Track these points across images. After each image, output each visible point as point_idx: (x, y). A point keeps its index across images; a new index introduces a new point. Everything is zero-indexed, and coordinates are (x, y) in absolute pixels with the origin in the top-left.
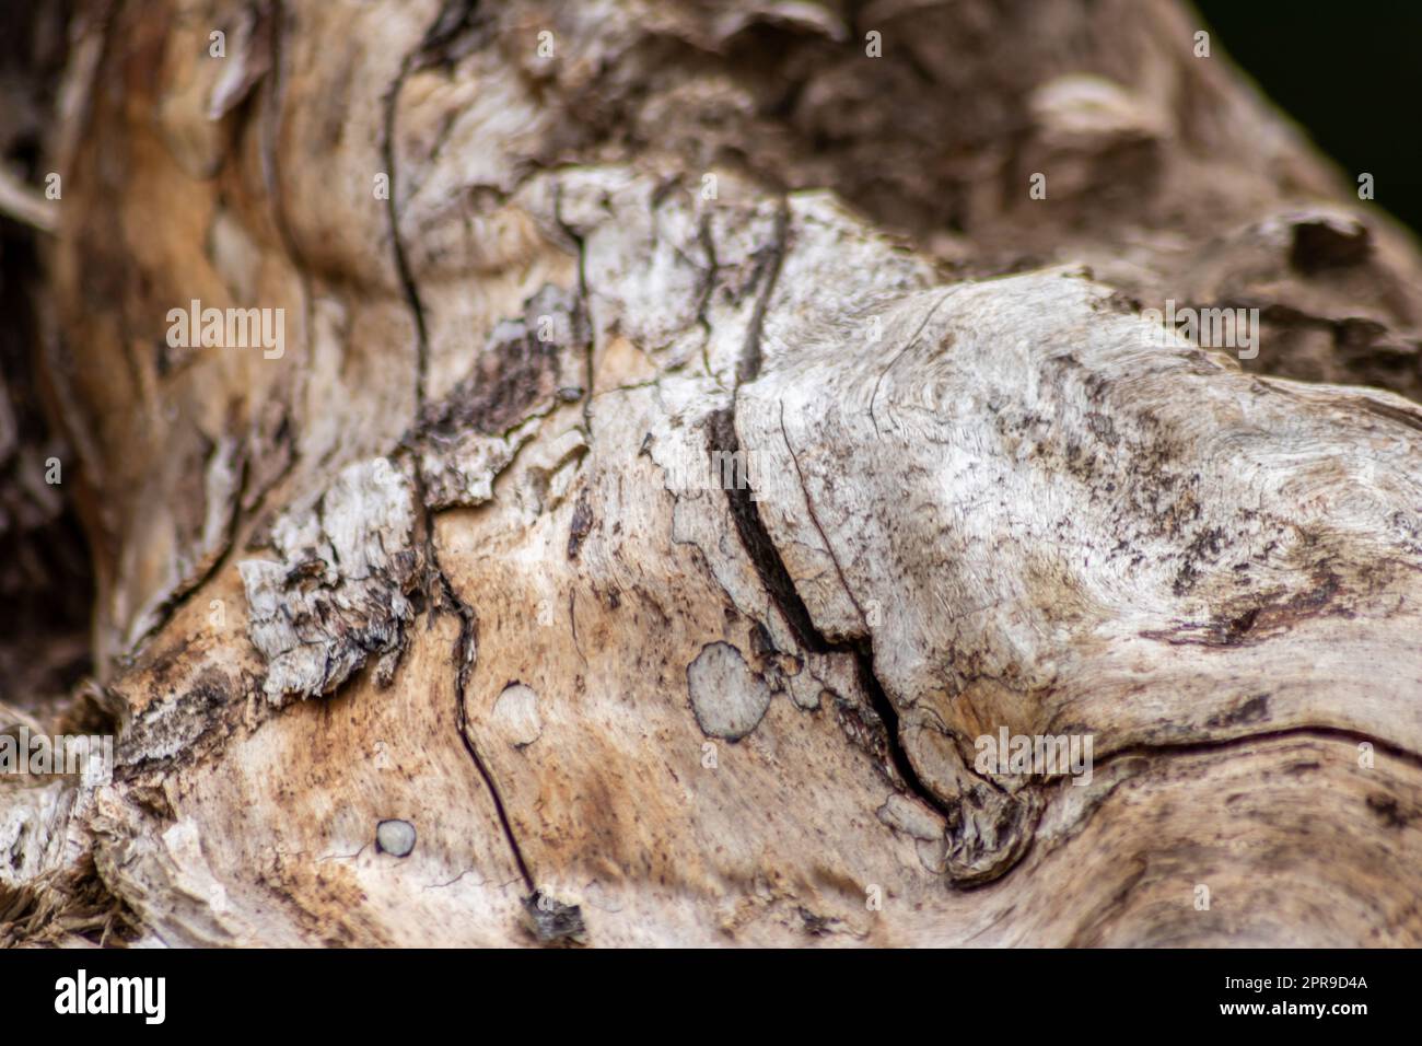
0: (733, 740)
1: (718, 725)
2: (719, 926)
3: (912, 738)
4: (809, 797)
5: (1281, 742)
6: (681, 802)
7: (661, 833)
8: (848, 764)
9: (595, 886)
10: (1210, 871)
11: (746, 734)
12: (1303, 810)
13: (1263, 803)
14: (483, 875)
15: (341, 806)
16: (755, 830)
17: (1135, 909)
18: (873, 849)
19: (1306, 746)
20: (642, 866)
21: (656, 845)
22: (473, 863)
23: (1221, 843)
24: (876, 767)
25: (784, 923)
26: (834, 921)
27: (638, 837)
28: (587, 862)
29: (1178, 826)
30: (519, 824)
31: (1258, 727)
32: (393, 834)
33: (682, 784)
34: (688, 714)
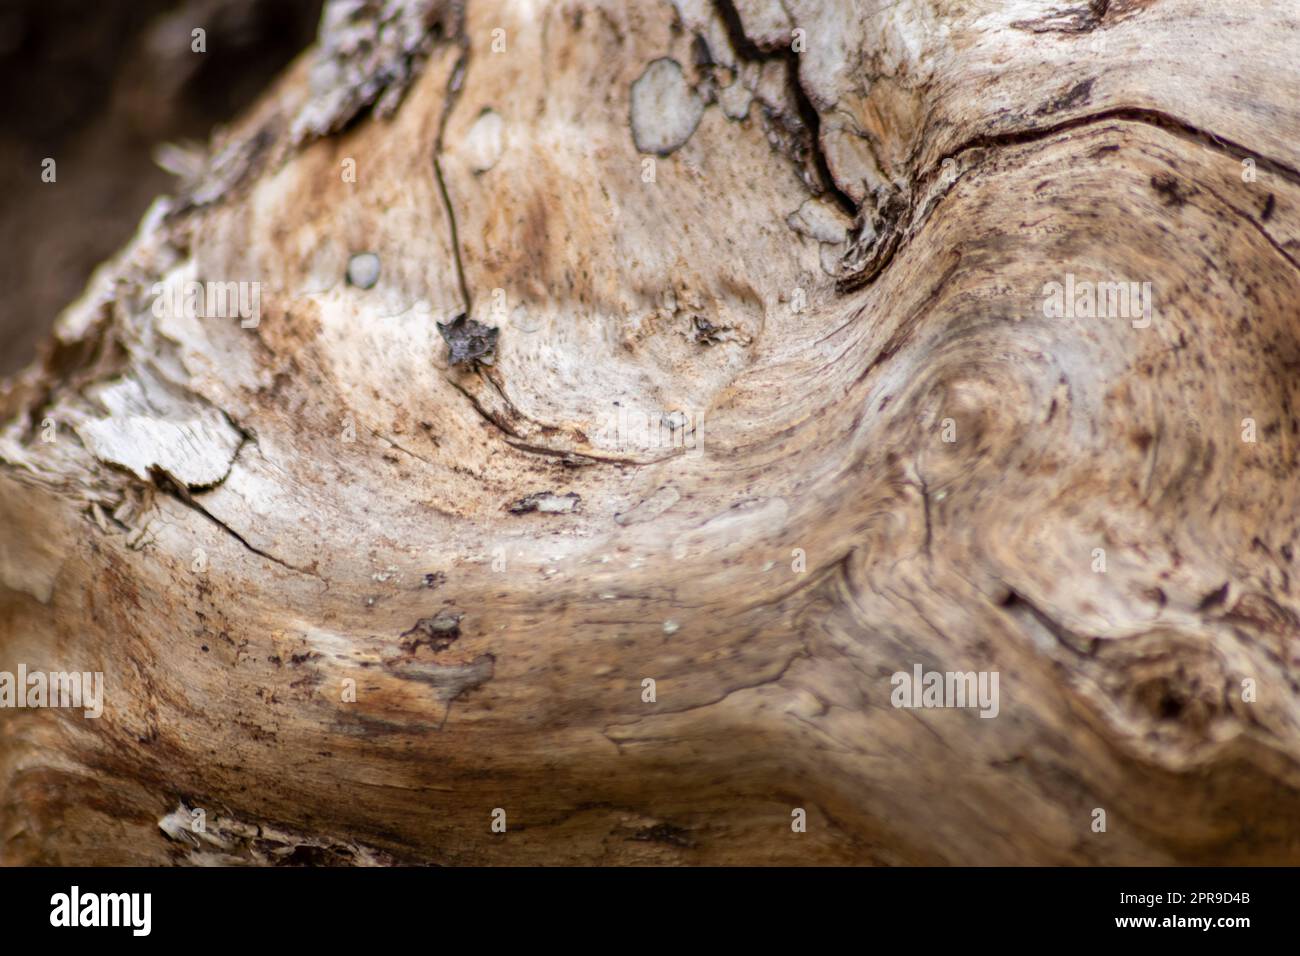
0: (664, 154)
1: (652, 140)
2: (623, 341)
3: (832, 143)
4: (725, 207)
5: (1093, 126)
6: (608, 219)
7: (586, 251)
8: (770, 174)
9: (523, 308)
10: (1009, 261)
11: (677, 148)
12: (1096, 193)
13: (1064, 190)
14: (432, 303)
15: (323, 241)
16: (672, 243)
17: (943, 302)
18: (777, 255)
19: (1112, 128)
20: (566, 285)
21: (580, 264)
22: (425, 291)
23: (1024, 231)
24: (796, 173)
25: (682, 334)
26: (725, 329)
27: (565, 255)
28: (519, 283)
29: (992, 217)
30: (467, 250)
31: (1078, 113)
32: (362, 267)
33: (613, 201)
34: (626, 131)
